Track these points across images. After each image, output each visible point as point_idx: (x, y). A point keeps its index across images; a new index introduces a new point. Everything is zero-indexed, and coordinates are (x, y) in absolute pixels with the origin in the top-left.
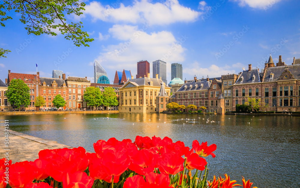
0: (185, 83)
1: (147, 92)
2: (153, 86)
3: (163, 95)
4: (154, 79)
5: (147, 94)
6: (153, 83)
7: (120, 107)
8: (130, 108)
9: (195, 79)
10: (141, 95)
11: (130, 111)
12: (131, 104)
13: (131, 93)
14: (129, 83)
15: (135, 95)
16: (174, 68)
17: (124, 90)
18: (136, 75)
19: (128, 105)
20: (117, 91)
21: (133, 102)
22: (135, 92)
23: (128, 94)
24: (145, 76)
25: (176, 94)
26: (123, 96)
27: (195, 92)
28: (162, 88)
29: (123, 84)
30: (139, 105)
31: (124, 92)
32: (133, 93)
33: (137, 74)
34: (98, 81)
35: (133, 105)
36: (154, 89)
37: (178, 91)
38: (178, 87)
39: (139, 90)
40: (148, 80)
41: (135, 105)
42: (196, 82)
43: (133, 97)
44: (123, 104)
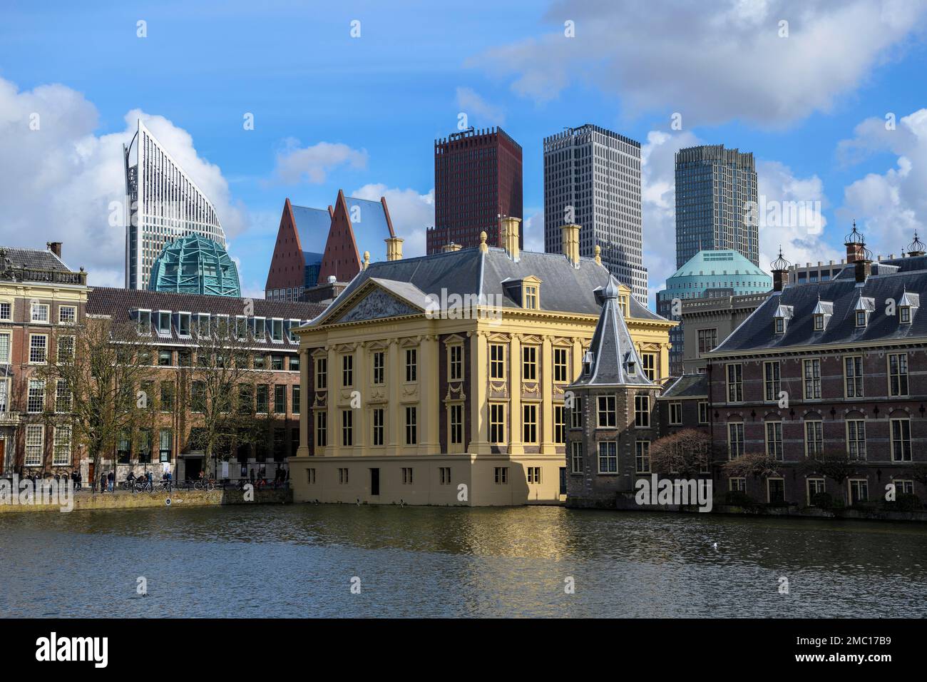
0: (778, 287)
1: (496, 352)
2: (538, 310)
3: (615, 377)
4: (553, 258)
5: (496, 370)
6: (543, 287)
7: (302, 461)
8: (375, 473)
9: (850, 259)
10: (456, 372)
11: (375, 490)
12: (379, 438)
13: (379, 359)
14: (373, 286)
15: (411, 374)
16: (698, 178)
17: (334, 338)
18: (429, 232)
19: (364, 445)
20: (287, 345)
21: (396, 424)
22: (412, 356)
23: (363, 365)
24: (484, 235)
25: (710, 368)
26: (323, 381)
27: (853, 355)
28: (611, 326)
29: (328, 292)
30: (444, 448)
31: (331, 355)
32: (396, 362)
33: (432, 225)
34: (155, 271)
35: (396, 444)
36: (547, 329)
37: (727, 345)
38: (723, 313)
39: (442, 337)
40: (507, 268)
41: (410, 451)
42: (860, 278)
43: (396, 389)
44: (323, 441)
